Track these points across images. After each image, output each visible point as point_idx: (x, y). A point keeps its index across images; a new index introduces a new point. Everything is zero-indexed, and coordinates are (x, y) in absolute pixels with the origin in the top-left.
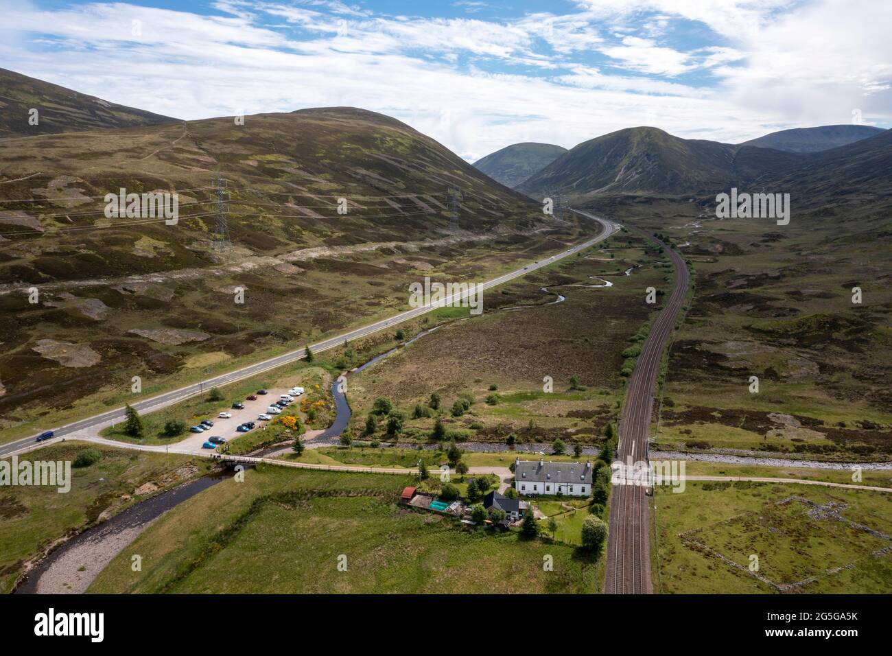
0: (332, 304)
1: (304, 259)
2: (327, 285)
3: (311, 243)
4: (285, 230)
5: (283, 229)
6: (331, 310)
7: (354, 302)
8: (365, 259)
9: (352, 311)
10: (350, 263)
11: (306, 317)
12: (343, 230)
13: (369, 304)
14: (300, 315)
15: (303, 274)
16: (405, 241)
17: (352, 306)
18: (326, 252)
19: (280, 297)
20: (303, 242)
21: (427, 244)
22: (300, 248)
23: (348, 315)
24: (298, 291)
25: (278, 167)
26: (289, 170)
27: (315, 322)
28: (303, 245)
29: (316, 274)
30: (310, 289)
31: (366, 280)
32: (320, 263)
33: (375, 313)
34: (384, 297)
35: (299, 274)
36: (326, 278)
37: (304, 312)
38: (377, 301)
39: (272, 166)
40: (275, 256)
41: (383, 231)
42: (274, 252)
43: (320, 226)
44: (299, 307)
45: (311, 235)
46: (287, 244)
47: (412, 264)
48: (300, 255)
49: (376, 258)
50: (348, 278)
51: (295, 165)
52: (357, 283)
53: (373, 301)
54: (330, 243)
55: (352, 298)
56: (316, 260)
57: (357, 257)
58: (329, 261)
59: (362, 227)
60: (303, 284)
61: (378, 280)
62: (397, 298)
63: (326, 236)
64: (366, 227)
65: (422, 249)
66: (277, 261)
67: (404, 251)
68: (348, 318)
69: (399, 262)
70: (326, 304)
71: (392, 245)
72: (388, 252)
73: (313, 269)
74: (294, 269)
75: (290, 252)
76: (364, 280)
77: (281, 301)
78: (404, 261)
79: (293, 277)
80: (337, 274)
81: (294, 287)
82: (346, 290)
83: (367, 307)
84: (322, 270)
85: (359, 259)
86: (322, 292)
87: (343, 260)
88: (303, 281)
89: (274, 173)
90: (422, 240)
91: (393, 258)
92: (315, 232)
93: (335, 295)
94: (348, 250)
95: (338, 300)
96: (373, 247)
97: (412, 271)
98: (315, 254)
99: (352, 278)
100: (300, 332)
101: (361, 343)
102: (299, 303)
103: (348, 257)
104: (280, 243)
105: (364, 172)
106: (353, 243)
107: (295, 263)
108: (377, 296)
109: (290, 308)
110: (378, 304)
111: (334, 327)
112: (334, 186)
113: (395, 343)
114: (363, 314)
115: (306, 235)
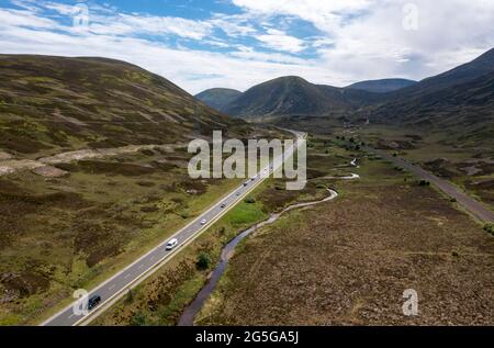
0: (100, 212)
1: (67, 161)
2: (93, 187)
3: (75, 146)
4: (50, 135)
5: (47, 134)
6: (100, 221)
7: (126, 208)
8: (129, 160)
9: (125, 221)
10: (116, 164)
11: (65, 237)
12: (105, 135)
13: (143, 210)
14: (57, 234)
15: (67, 176)
16: (161, 144)
17: (126, 214)
18: (91, 155)
19: (34, 207)
20: (68, 146)
21: (179, 146)
22: (64, 151)
23: (121, 228)
24: (59, 198)
25: (46, 86)
26: (57, 88)
27: (78, 245)
28: (66, 147)
29: (80, 176)
30: (72, 193)
31: (135, 180)
32: (85, 165)
33: (155, 222)
34: (159, 200)
35: (61, 177)
36: (91, 180)
37: (63, 228)
38: (151, 205)
39: (41, 85)
40: (37, 159)
41: (141, 136)
42: (37, 155)
43: (85, 132)
44: (56, 220)
45: (77, 139)
46: (51, 148)
47: (173, 163)
48: (65, 157)
49: (139, 159)
50: (114, 179)
51: (62, 85)
52: (126, 184)
53: (148, 205)
54: (94, 146)
55: (123, 203)
56: (80, 162)
57: (121, 159)
58: (93, 163)
59: (123, 132)
60: (66, 189)
61: (147, 180)
62: (173, 200)
63: (90, 140)
64: (125, 132)
65: (177, 150)
66: (38, 164)
67: (163, 153)
68: (123, 233)
69: (160, 161)
70: (93, 213)
71: (151, 147)
72: (148, 153)
73: (77, 171)
74: (57, 172)
75: (53, 155)
76: (131, 181)
77: (35, 212)
78: (165, 161)
79: (54, 181)
80: (103, 175)
81: (53, 192)
82: (115, 194)
83: (143, 214)
84: (88, 171)
85: (123, 161)
86: (88, 197)
87: (108, 161)
88: (66, 184)
89: (43, 91)
90: (174, 143)
91: (154, 158)
92: (80, 136)
93: (104, 200)
94: (112, 152)
95: (107, 206)
96: (135, 149)
97: (175, 170)
98: (79, 156)
99: (119, 179)
100: (53, 269)
101: (153, 287)
102: (58, 214)
103: (112, 159)
104: (44, 147)
105: (120, 93)
106: (116, 146)
107: (57, 166)
108: (151, 199)
109: (46, 223)
110: (155, 209)
111: (105, 254)
112: (95, 101)
113: (200, 277)
114: (142, 226)
115: (71, 139)
